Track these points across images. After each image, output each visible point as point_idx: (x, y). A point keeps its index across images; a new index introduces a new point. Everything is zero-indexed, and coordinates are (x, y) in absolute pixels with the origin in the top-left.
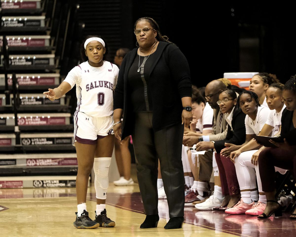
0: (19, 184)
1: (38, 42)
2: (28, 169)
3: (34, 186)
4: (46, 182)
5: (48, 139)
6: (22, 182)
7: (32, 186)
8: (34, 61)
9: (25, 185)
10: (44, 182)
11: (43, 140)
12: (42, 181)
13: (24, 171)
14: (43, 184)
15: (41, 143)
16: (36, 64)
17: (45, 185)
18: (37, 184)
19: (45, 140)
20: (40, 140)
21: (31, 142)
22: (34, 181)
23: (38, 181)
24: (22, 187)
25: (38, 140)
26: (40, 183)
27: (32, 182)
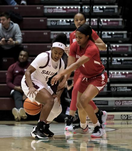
0: (111, 117)
1: (114, 23)
2: (117, 107)
3: (121, 118)
4: (130, 116)
5: (128, 87)
6: (113, 115)
7: (120, 119)
8: (113, 35)
9: (115, 118)
10: (129, 116)
11: (125, 88)
12: (127, 115)
13: (114, 109)
14: (128, 117)
15: (123, 90)
16: (114, 37)
17: (129, 118)
18: (124, 117)
19: (126, 88)
20: (123, 88)
21: (117, 89)
22: (122, 115)
23: (124, 115)
24: (114, 119)
25: (121, 88)
26: (126, 117)
27: (120, 116)
